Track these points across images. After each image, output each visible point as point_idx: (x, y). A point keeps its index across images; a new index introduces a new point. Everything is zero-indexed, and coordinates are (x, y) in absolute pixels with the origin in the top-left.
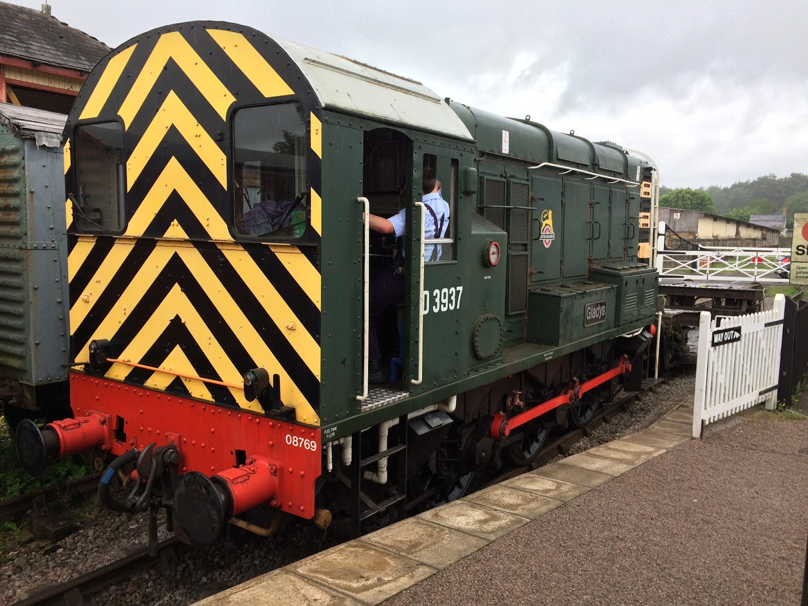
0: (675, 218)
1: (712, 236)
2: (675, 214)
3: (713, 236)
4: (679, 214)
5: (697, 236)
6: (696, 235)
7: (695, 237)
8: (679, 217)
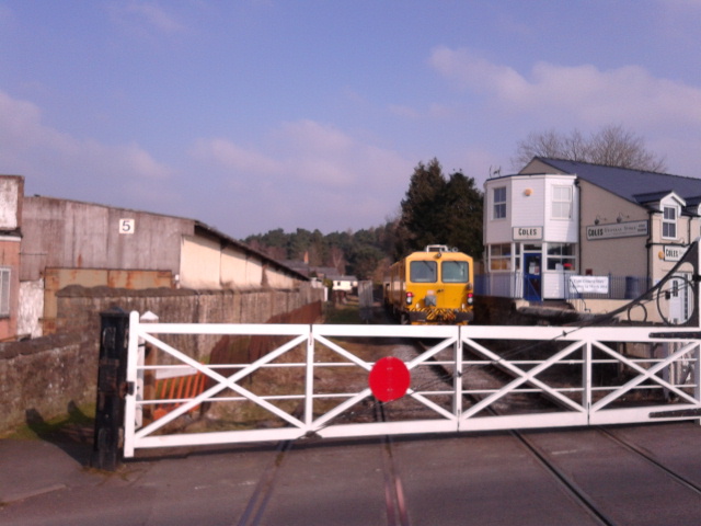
0: (121, 231)
1: (218, 282)
2: (121, 221)
3: (221, 283)
4: (132, 223)
5: (178, 281)
6: (177, 277)
7: (174, 284)
8: (132, 231)
